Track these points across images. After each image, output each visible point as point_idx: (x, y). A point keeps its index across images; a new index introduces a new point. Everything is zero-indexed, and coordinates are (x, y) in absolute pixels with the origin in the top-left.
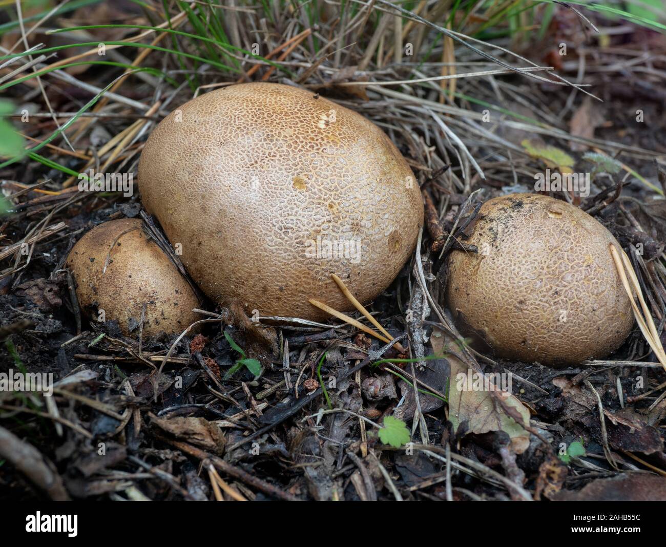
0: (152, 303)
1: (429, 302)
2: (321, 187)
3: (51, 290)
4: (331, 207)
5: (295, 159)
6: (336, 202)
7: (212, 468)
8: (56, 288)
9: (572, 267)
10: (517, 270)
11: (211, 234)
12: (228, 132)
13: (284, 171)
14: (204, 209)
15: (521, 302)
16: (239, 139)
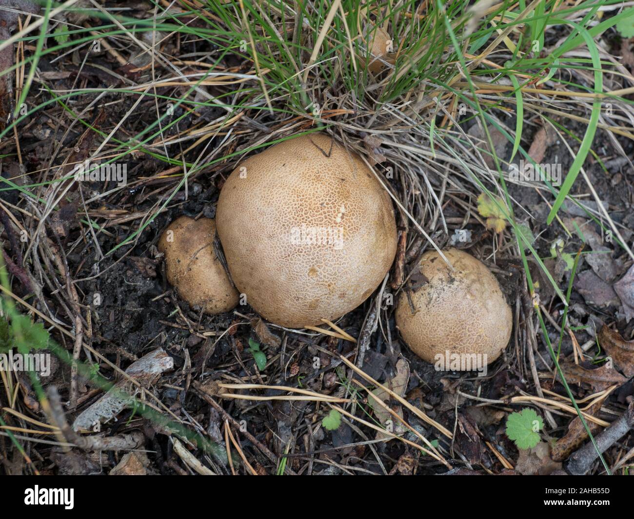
0: (210, 301)
1: (379, 323)
2: (326, 274)
3: (150, 268)
4: (329, 286)
5: (314, 254)
6: (333, 282)
7: (227, 421)
8: (153, 268)
9: (469, 335)
10: (436, 328)
11: (252, 288)
12: (276, 227)
13: (304, 264)
14: (251, 275)
15: (432, 346)
16: (282, 236)
